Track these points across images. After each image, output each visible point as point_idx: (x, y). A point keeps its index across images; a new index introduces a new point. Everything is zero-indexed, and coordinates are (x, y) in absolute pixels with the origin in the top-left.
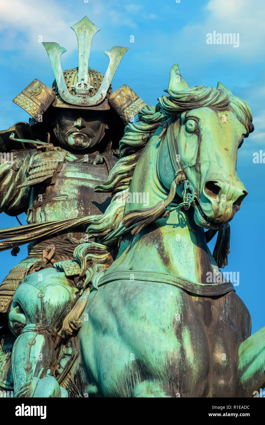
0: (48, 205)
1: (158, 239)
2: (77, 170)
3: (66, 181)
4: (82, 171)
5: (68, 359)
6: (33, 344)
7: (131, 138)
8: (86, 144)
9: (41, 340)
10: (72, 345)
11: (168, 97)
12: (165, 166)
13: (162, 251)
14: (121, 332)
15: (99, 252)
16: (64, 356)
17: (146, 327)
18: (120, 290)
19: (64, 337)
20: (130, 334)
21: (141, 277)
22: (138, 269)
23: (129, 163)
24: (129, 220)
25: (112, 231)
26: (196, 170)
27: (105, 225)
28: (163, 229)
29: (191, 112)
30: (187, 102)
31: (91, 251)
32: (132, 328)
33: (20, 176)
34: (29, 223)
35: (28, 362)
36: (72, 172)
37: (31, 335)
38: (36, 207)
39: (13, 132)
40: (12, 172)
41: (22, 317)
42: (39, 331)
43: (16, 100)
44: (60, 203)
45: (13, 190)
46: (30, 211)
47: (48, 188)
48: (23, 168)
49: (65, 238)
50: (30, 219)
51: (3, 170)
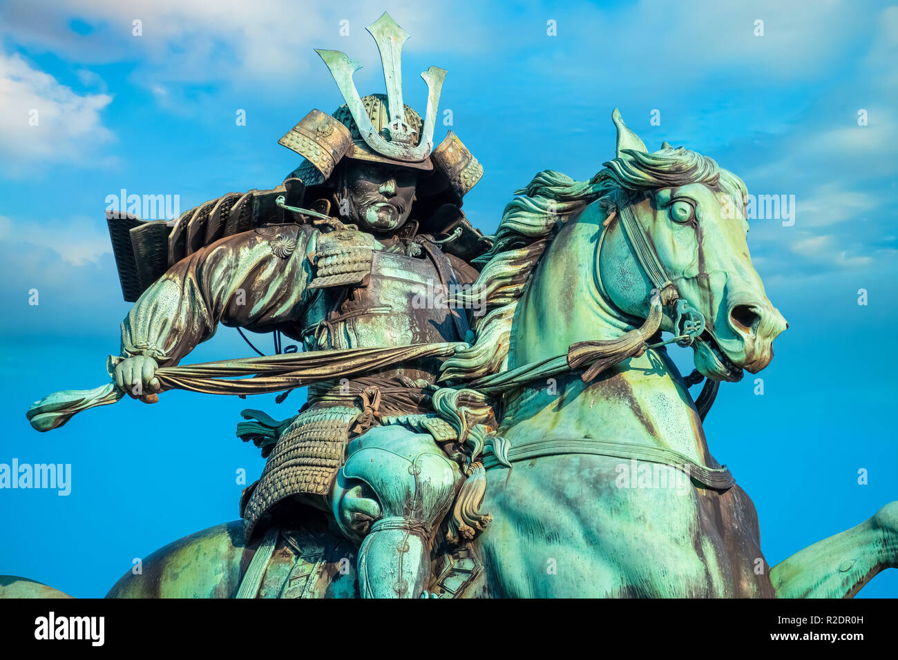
0: (361, 320)
1: (624, 391)
2: (396, 265)
3: (385, 283)
4: (406, 268)
5: (463, 578)
6: (405, 550)
7: (527, 221)
8: (394, 224)
9: (416, 545)
10: (469, 556)
11: (631, 162)
12: (623, 273)
13: (637, 411)
14: (593, 539)
15: (473, 404)
16: (453, 573)
17: (648, 535)
18: (579, 470)
19: (456, 541)
20: (618, 543)
21: (617, 453)
22: (601, 439)
23: (517, 261)
24: (580, 357)
25: (489, 373)
26: (701, 285)
27: (482, 360)
28: (628, 376)
29: (684, 191)
30: (669, 172)
31: (463, 401)
32: (621, 534)
33: (294, 267)
34: (320, 348)
35: (400, 580)
36: (390, 268)
37: (399, 536)
38: (335, 323)
39: (283, 194)
40: (276, 260)
41: (372, 505)
42: (411, 529)
43: (287, 141)
44: (382, 319)
45: (278, 291)
46: (322, 327)
47: (358, 292)
48: (299, 256)
49: (391, 377)
50: (323, 340)
51: (262, 255)
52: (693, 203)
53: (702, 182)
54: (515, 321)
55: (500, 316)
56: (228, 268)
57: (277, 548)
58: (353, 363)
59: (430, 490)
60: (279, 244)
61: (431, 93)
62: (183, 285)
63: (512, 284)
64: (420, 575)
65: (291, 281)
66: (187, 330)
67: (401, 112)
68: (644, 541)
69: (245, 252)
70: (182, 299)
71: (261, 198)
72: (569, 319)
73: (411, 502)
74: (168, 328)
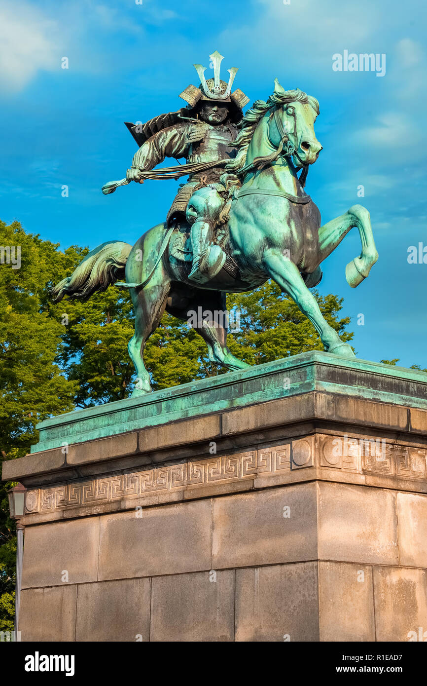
0: (202, 153)
1: (272, 172)
2: (215, 134)
3: (211, 140)
4: (219, 135)
5: (222, 236)
6: (203, 228)
7: (250, 117)
8: (219, 120)
9: (207, 226)
10: (224, 229)
11: (276, 96)
12: (274, 133)
13: (275, 179)
14: (256, 222)
15: (233, 179)
16: (220, 234)
17: (272, 220)
18: (254, 199)
19: (220, 224)
20: (262, 223)
21: (266, 193)
22: (263, 189)
23: (248, 131)
24: (256, 162)
25: (240, 168)
26: (294, 136)
27: (236, 164)
28: (274, 167)
29: (291, 104)
30: (287, 98)
31: (229, 178)
32: (263, 220)
33: (184, 137)
34: (191, 163)
35: (201, 238)
36: (213, 136)
37: (201, 223)
38: (194, 154)
39: (180, 113)
40: (179, 135)
41: (195, 214)
42: (206, 221)
43: (181, 96)
44: (208, 153)
45: (179, 145)
46: (191, 156)
47: (202, 144)
48: (185, 133)
49: (211, 171)
50: (191, 161)
51: (174, 134)
52: (293, 108)
53: (299, 101)
54: (248, 151)
55: (243, 149)
56: (164, 138)
57: (175, 229)
58: (198, 167)
59: (211, 208)
60: (179, 130)
61: (231, 76)
62: (150, 145)
63: (248, 138)
64: (207, 236)
65: (183, 140)
66: (152, 159)
67: (219, 83)
68: (270, 222)
69: (169, 133)
70: (150, 149)
71: (173, 115)
72: (259, 149)
73: (205, 213)
74: (145, 159)
